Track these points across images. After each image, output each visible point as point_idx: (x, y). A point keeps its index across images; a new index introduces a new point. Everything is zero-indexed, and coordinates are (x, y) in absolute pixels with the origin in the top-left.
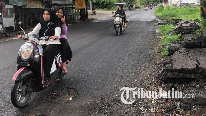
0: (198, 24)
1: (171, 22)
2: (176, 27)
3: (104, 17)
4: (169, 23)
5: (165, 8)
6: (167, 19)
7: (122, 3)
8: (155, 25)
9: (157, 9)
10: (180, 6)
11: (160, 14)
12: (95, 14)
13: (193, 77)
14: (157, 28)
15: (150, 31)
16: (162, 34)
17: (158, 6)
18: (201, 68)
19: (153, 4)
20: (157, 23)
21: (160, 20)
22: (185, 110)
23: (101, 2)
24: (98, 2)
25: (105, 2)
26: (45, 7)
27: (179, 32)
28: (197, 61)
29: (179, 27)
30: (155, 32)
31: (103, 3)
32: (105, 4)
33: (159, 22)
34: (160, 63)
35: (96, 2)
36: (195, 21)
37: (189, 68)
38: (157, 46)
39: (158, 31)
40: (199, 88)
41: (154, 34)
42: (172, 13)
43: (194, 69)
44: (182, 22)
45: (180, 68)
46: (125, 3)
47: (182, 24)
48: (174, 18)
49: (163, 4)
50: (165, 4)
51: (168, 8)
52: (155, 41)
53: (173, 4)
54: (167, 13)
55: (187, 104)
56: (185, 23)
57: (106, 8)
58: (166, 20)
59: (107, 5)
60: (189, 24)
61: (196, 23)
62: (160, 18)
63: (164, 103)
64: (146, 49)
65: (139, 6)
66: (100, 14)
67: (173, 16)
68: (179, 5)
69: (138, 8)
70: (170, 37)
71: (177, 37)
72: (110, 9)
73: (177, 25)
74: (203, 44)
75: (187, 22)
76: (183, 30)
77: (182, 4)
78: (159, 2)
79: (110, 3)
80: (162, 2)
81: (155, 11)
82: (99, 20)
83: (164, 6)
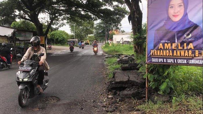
0: (134, 58)
1: (115, 57)
2: (118, 60)
3: (60, 52)
4: (113, 56)
5: (110, 45)
6: (113, 54)
7: (74, 40)
8: (103, 59)
9: (104, 46)
10: (123, 43)
11: (106, 50)
12: (51, 49)
13: (126, 86)
14: (105, 61)
15: (100, 63)
16: (109, 65)
17: (105, 43)
18: (130, 80)
19: (100, 41)
20: (105, 57)
21: (107, 55)
22: (121, 102)
23: (56, 38)
24: (52, 38)
25: (59, 39)
26: (10, 42)
27: (120, 63)
28: (129, 77)
29: (121, 60)
30: (104, 63)
31: (57, 39)
32: (59, 40)
33: (106, 57)
34: (108, 82)
35: (51, 38)
36: (132, 55)
37: (124, 80)
38: (106, 73)
39: (106, 63)
40: (129, 90)
41: (103, 65)
42: (116, 49)
43: (127, 81)
44: (123, 56)
45: (119, 81)
46: (77, 40)
47: (123, 57)
48: (118, 53)
49: (109, 41)
50: (110, 41)
51: (113, 45)
52: (104, 70)
53: (117, 42)
54: (112, 49)
55: (123, 98)
56: (125, 57)
57: (60, 44)
58: (111, 54)
59: (60, 41)
60: (128, 57)
61: (132, 57)
62: (106, 53)
63: (111, 100)
64: (98, 75)
65: (89, 42)
66: (56, 49)
67: (117, 52)
68: (121, 42)
69: (88, 44)
70: (114, 66)
71: (119, 66)
72: (63, 45)
73: (119, 58)
74: (132, 68)
75: (126, 56)
76: (123, 61)
77: (124, 42)
78: (105, 39)
79: (63, 39)
80: (108, 40)
81: (103, 47)
82: (56, 54)
83: (110, 43)
